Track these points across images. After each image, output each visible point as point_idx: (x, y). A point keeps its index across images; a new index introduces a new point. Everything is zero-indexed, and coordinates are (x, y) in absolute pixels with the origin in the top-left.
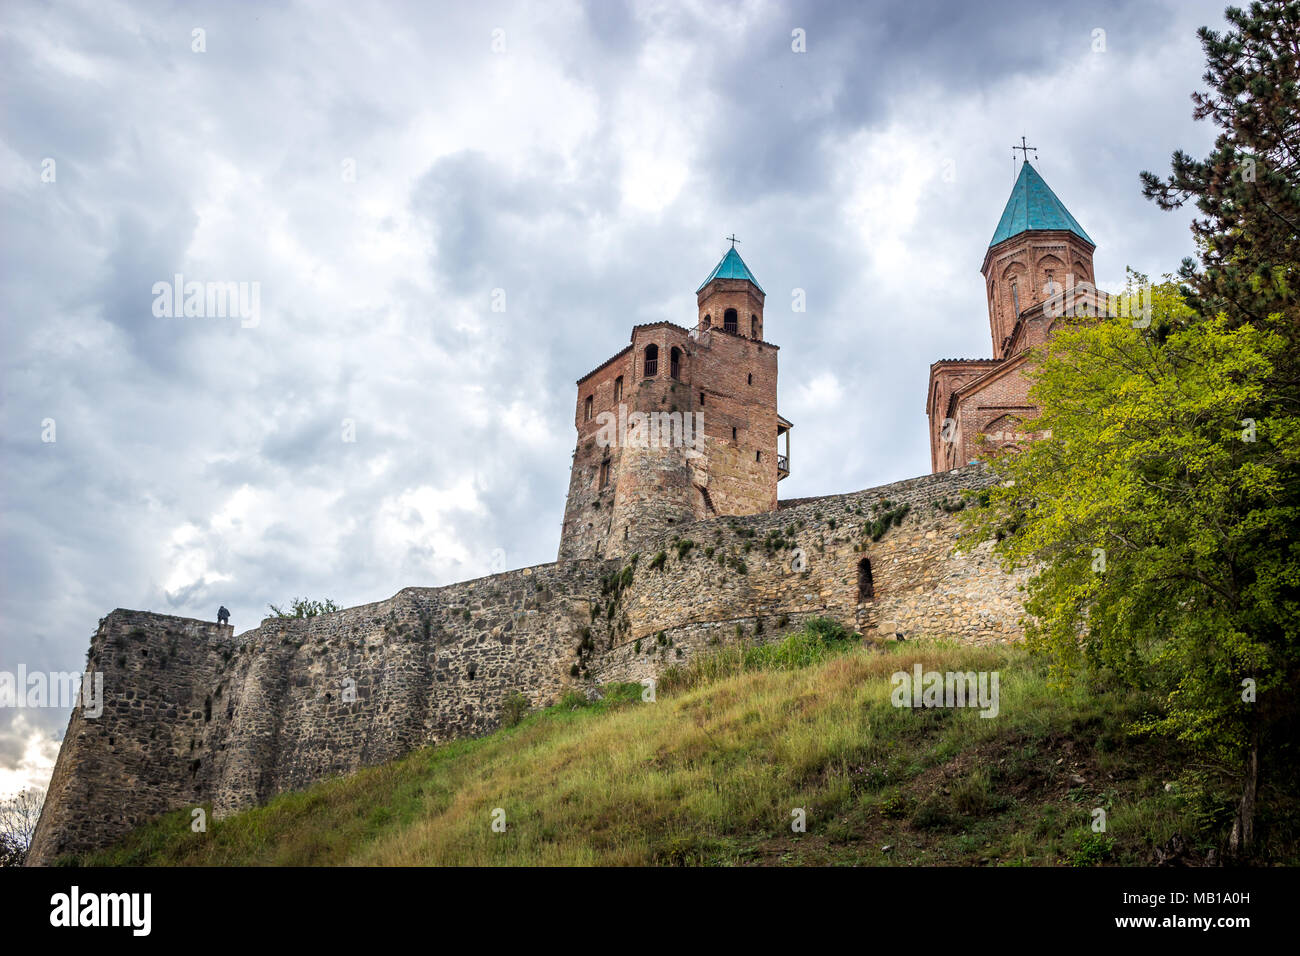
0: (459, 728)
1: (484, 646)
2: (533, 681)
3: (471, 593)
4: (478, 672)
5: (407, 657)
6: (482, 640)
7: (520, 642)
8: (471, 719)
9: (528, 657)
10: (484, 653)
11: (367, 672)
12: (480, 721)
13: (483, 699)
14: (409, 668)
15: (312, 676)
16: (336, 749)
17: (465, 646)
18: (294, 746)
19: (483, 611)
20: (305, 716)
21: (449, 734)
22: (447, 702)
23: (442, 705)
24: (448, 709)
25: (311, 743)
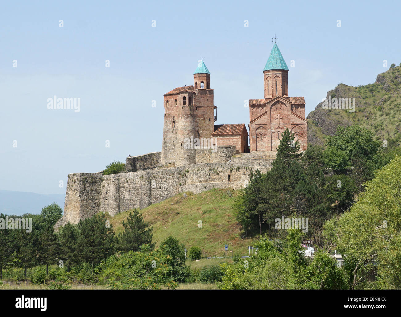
0: (159, 198)
1: (162, 183)
2: (172, 190)
3: (158, 172)
4: (161, 187)
5: (147, 185)
6: (161, 181)
7: (169, 182)
8: (161, 196)
9: (171, 185)
10: (162, 184)
11: (138, 186)
12: (163, 197)
13: (163, 193)
14: (148, 187)
15: (125, 186)
16: (134, 201)
17: (158, 182)
18: (124, 200)
19: (161, 176)
20: (125, 194)
21: (157, 199)
22: (156, 193)
23: (155, 193)
24: (156, 194)
25: (127, 199)
